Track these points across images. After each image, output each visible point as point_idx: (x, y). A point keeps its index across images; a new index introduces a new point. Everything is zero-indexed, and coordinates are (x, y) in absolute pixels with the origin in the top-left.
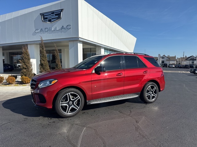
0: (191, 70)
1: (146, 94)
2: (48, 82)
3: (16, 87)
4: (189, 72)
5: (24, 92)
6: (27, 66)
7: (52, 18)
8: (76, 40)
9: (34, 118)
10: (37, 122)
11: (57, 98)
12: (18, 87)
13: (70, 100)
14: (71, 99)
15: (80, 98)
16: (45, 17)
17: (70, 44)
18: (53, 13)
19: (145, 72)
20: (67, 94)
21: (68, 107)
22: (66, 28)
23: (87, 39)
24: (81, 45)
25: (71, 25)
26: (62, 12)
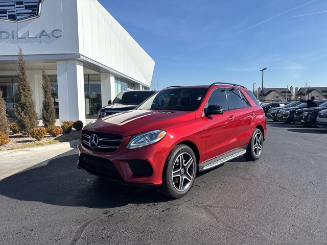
1: (253, 148)
7: (18, 12)
8: (74, 58)
11: (169, 165)
13: (183, 166)
15: (192, 161)
18: (21, 3)
20: (180, 155)
21: (181, 178)
22: (51, 36)
23: (91, 58)
24: (82, 68)
25: (62, 29)
26: (40, 4)
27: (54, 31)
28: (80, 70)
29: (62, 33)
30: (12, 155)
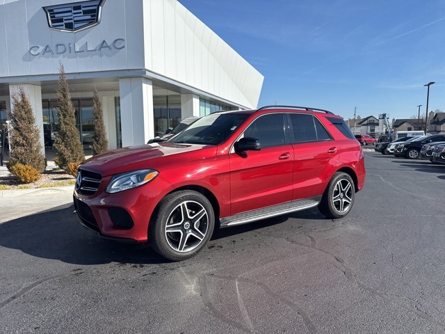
0: (377, 146)
1: (333, 200)
2: (133, 178)
3: (5, 191)
4: (374, 150)
5: (28, 204)
6: (25, 138)
7: (76, 19)
8: (139, 75)
9: (99, 267)
10: (112, 276)
11: (159, 216)
12: (10, 191)
13: (186, 219)
14: (189, 217)
15: (206, 212)
16: (56, 16)
17: (123, 84)
18: (79, 8)
19: (331, 149)
20: (181, 204)
21: (182, 234)
22: (112, 47)
23: (164, 75)
24: (150, 87)
25: (125, 39)
26: (100, 7)
27: (116, 41)
28: (148, 91)
29: (125, 43)
30: (38, 194)
